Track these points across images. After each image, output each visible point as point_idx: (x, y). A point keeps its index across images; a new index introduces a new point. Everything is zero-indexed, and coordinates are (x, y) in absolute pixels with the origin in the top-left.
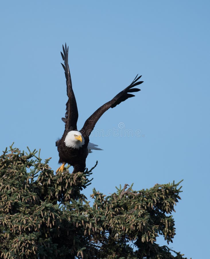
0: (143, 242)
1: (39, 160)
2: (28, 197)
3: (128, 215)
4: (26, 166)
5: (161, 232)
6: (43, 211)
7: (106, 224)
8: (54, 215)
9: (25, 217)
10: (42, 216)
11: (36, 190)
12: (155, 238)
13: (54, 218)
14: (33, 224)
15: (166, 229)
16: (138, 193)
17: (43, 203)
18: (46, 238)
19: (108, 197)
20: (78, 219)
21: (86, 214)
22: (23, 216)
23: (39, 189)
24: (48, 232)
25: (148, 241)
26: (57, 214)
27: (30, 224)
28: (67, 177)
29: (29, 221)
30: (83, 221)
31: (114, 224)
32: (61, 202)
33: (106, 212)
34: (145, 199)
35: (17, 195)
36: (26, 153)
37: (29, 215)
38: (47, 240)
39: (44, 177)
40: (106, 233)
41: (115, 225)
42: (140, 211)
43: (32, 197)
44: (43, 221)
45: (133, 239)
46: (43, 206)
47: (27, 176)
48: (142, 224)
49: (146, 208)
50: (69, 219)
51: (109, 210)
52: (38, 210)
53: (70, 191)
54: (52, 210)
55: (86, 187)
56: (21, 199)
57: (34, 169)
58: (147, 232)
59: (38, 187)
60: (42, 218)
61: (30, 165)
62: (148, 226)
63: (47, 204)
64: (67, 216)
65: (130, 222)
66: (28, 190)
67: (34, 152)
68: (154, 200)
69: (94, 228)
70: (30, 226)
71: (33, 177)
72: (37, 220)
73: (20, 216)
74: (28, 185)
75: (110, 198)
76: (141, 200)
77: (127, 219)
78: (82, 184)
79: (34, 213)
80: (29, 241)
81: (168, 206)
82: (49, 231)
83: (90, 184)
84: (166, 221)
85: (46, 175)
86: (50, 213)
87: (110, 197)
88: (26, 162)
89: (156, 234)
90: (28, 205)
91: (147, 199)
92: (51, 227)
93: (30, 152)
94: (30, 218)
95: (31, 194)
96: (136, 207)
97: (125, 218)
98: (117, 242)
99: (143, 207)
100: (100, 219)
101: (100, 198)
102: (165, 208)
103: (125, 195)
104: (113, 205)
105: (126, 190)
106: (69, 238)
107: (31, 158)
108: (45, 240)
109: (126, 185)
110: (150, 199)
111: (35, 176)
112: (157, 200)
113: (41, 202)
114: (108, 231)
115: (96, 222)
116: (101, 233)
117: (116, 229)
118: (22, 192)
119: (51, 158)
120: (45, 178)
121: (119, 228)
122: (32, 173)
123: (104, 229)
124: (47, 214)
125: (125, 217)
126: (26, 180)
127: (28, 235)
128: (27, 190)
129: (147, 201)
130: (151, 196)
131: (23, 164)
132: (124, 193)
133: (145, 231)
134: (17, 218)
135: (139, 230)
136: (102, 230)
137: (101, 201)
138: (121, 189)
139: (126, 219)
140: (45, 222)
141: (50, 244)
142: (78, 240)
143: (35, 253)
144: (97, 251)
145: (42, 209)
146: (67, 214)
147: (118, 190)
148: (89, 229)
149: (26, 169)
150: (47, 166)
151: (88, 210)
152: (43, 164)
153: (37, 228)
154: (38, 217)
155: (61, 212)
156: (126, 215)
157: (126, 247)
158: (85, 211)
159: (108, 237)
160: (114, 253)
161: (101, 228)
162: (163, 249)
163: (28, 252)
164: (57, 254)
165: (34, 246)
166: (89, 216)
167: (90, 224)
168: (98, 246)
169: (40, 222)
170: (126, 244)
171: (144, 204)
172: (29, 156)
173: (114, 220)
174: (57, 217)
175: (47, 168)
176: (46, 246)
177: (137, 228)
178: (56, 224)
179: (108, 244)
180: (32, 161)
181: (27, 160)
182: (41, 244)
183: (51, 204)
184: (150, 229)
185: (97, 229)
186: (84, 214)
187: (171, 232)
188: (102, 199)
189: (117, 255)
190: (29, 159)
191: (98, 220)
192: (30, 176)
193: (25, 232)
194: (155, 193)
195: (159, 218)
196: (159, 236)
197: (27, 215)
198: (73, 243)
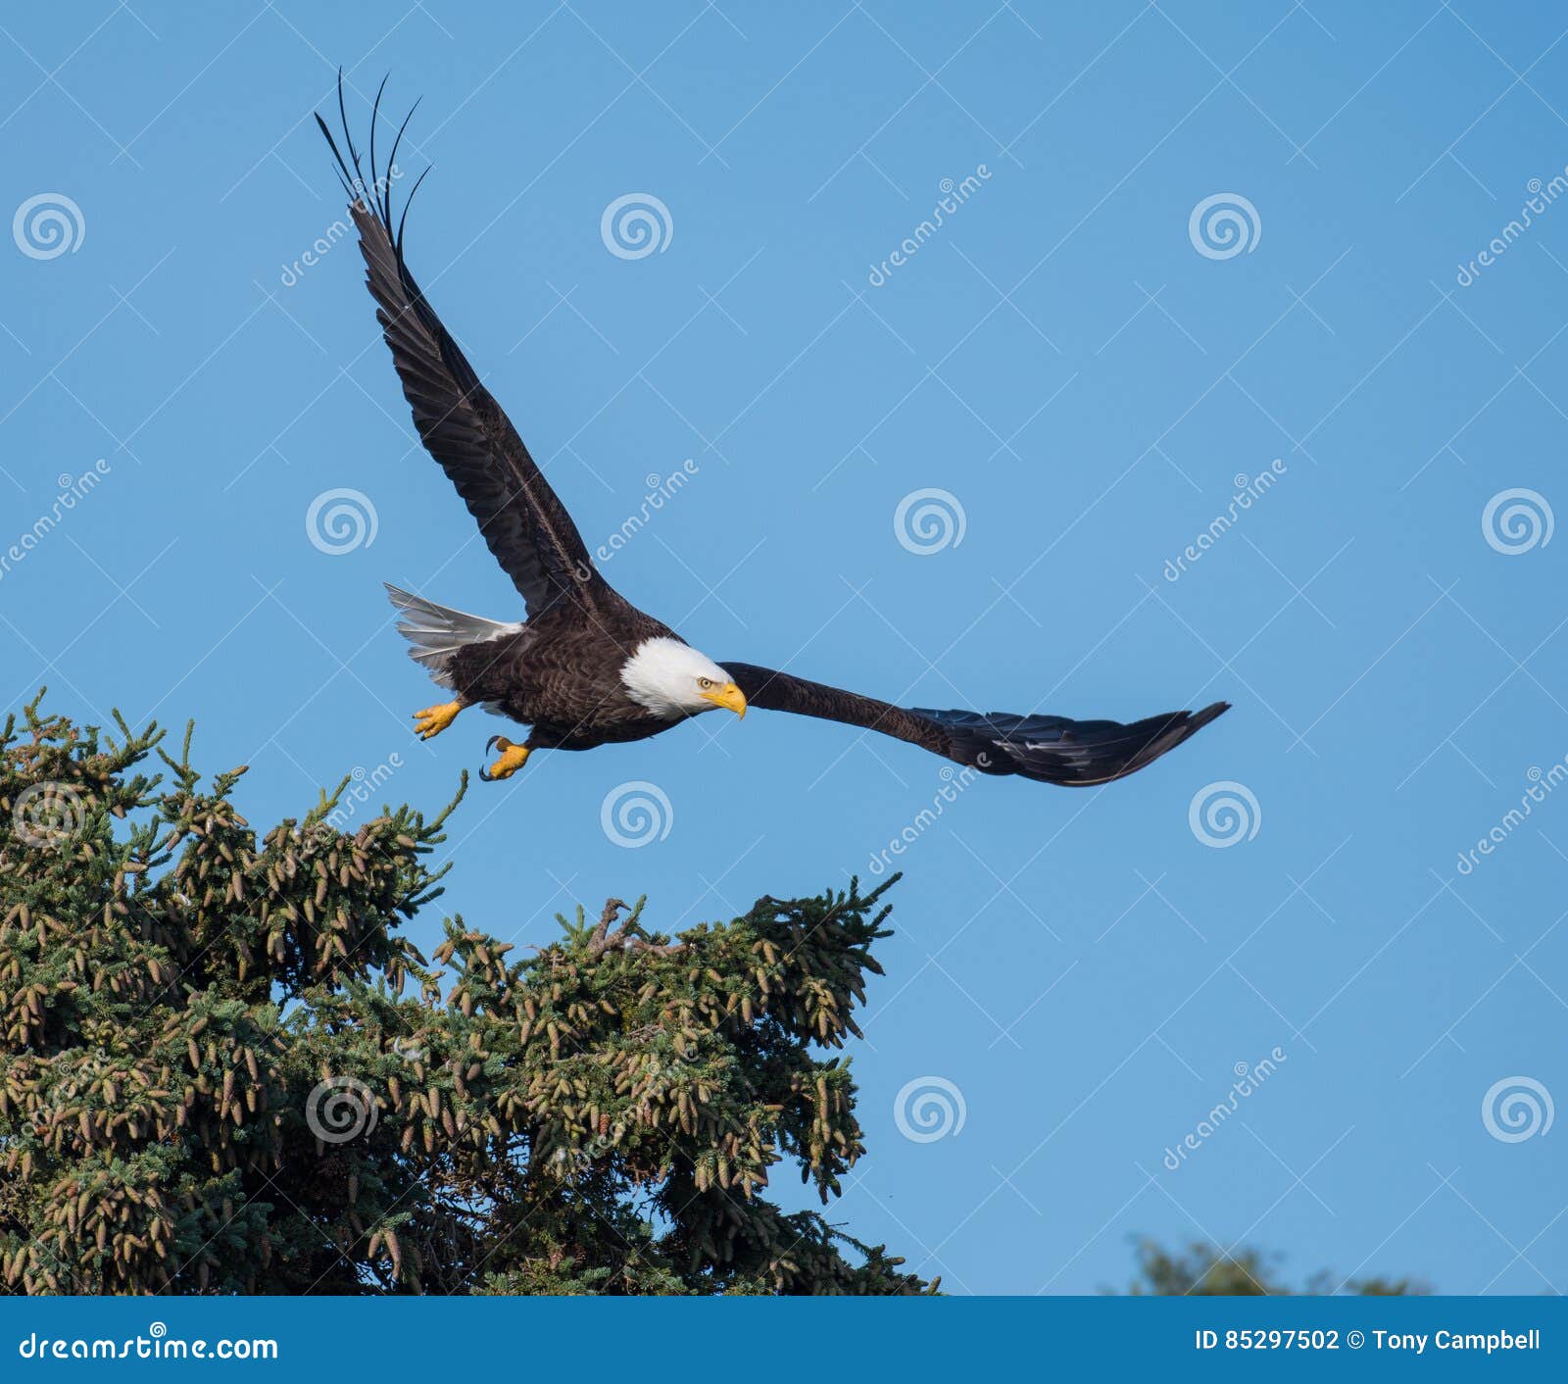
0: (703, 1189)
1: (187, 777)
2: (125, 964)
3: (623, 1054)
4: (110, 810)
5: (791, 1142)
6: (196, 1037)
7: (516, 1099)
8: (256, 1059)
9: (111, 1067)
10: (195, 1064)
11: (158, 931)
12: (760, 1171)
13: (253, 1072)
14: (154, 1103)
15: (820, 1128)
16: (676, 944)
17: (200, 997)
18: (215, 1174)
19: (522, 966)
20: (372, 1070)
21: (410, 1050)
23: (175, 925)
24: (223, 1145)
25: (725, 1185)
26: (267, 1056)
27: (135, 1106)
29: (133, 1089)
30: (393, 1083)
31: (552, 1101)
32: (289, 990)
33: (526, 1025)
34: (711, 973)
35: (70, 956)
36: (108, 739)
37: (130, 1056)
38: (217, 1187)
39: (211, 866)
40: (516, 1145)
41: (556, 1104)
42: (680, 1031)
43: (142, 965)
44: (202, 1089)
45: (653, 1173)
46: (198, 1012)
47: (113, 859)
48: (694, 1095)
49: (714, 1019)
50: (326, 1075)
51: (537, 1017)
52: (177, 1031)
53: (341, 915)
54: (245, 1032)
55: (416, 912)
56: (89, 976)
57: (150, 825)
58: (721, 1140)
59: (173, 917)
60: (194, 1074)
61: (128, 803)
62: (729, 1110)
63: (217, 1001)
64: (314, 1061)
65: (635, 1086)
66: (124, 933)
67: (146, 737)
68: (755, 980)
69: (453, 1116)
70: (137, 1112)
71: (145, 867)
72: (169, 1084)
74: (120, 907)
75: (530, 970)
76: (691, 979)
77: (621, 1075)
78: (397, 895)
79: (156, 1050)
80: (130, 1192)
81: (829, 1007)
82: (231, 1142)
83: (439, 892)
84: (820, 1083)
85: (220, 854)
86: (231, 1051)
87: (533, 964)
88: (106, 789)
89: (766, 1147)
90: (125, 1007)
91: (723, 973)
92: (238, 1120)
93: (129, 737)
94: (135, 1073)
95: (140, 951)
96: (665, 1014)
97: (610, 1067)
98: (568, 1189)
99: (700, 1017)
100: (482, 1068)
101: (486, 962)
102: (812, 1022)
103: (607, 956)
104: (557, 987)
105: (614, 927)
106: (325, 1170)
107: (135, 765)
108: (207, 1184)
109: (614, 906)
110: (738, 978)
111: (153, 858)
112: (770, 980)
113: (186, 995)
114: (521, 1137)
115: (459, 1085)
116: (489, 1149)
117: (557, 1125)
118: (95, 942)
119: (245, 770)
120: (217, 872)
121: (575, 1121)
122: (141, 844)
123: (504, 1124)
124: (217, 1057)
125: (610, 1063)
126: (112, 880)
127: (128, 1162)
128: (117, 932)
129: (723, 984)
130: (738, 961)
131: (92, 799)
132: (602, 944)
133: (712, 1135)
134: (72, 1071)
135: (682, 1130)
136: (498, 1132)
137: (488, 975)
138: (586, 929)
139: (614, 1074)
140: (207, 1091)
141: (236, 1204)
142: (370, 1177)
143: (162, 1254)
144: (468, 1235)
145: (192, 1032)
146: (316, 1050)
147: (568, 934)
148: (425, 1121)
149: (109, 825)
150: (224, 813)
151: (428, 1028)
152: (206, 798)
153: (168, 1127)
154: (173, 1071)
155: (290, 1041)
156: (617, 1055)
157: (614, 1217)
158: (410, 1034)
159: (524, 1166)
160: (558, 1247)
161: (487, 1118)
162: (799, 1231)
163: (127, 1246)
164: (269, 1255)
165: (157, 1218)
166: (427, 1059)
167: (428, 1099)
168: (473, 1215)
169: (184, 1094)
170: (615, 1202)
171: (705, 1000)
172: (124, 755)
173: (554, 1078)
174: (269, 1068)
175: (226, 824)
176: (211, 1213)
177: (671, 1119)
178: (264, 1106)
179: (523, 1199)
180: (141, 784)
181: (111, 776)
182: (191, 1205)
183: (241, 1002)
184: (735, 1122)
185: (467, 1119)
186: (404, 1051)
187: (843, 1141)
188: (495, 963)
189: (571, 1260)
190: (120, 771)
191: (469, 1076)
192: (129, 860)
193: (110, 1144)
194: (763, 945)
195: (783, 1070)
196: (780, 1159)
197: (123, 1057)
198: (347, 1195)
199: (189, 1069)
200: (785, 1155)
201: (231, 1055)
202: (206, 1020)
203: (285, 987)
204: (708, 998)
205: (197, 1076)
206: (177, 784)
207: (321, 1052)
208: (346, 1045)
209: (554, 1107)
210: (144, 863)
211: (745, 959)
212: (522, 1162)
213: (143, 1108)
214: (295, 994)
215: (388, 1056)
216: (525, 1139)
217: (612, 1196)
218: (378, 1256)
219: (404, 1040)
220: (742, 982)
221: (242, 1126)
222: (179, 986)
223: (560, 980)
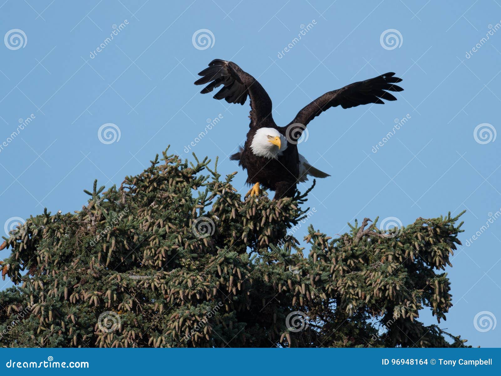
0: (396, 318)
1: (216, 176)
2: (195, 240)
3: (369, 272)
4: (192, 187)
5: (427, 302)
6: (221, 264)
7: (332, 287)
8: (241, 272)
9: (190, 275)
10: (220, 274)
12: (416, 312)
13: (240, 277)
14: (205, 287)
15: (436, 297)
17: (222, 251)
18: (227, 312)
19: (335, 241)
20: (282, 277)
21: (295, 271)
22: (187, 274)
24: (230, 302)
25: (404, 317)
26: (245, 271)
27: (199, 288)
28: (264, 206)
29: (197, 282)
30: (289, 282)
31: (346, 288)
32: (253, 249)
33: (333, 266)
34: (399, 243)
35: (177, 237)
36: (191, 163)
37: (197, 271)
38: (227, 316)
39: (224, 206)
40: (332, 302)
41: (347, 289)
42: (390, 265)
43: (202, 240)
44: (222, 282)
45: (379, 313)
46: (221, 256)
47: (192, 204)
48: (395, 288)
49: (401, 259)
50: (266, 278)
51: (337, 264)
52: (213, 262)
53: (269, 230)
54: (237, 263)
55: (297, 223)
56: (183, 244)
57: (205, 192)
58: (403, 302)
60: (219, 277)
61: (198, 185)
62: (406, 291)
63: (227, 252)
64: (262, 274)
65: (373, 283)
67: (204, 162)
68: (414, 246)
69: (310, 293)
70: (199, 290)
71: (203, 206)
72: (211, 281)
73: (181, 273)
74: (195, 220)
75: (338, 242)
76: (392, 245)
77: (368, 279)
78: (291, 218)
79: (206, 269)
80: (197, 317)
81: (440, 256)
82: (232, 301)
83: (305, 217)
84: (436, 282)
85: (227, 202)
86: (232, 269)
87: (339, 240)
88: (190, 180)
89: (418, 304)
90: (195, 255)
91: (403, 244)
92: (235, 293)
93: (198, 162)
94: (198, 277)
96: (384, 258)
98: (350, 318)
99: (396, 258)
100: (320, 277)
101: (322, 243)
102: (434, 260)
103: (364, 237)
104: (344, 254)
105: (366, 228)
107: (200, 172)
108: (224, 316)
109: (367, 220)
110: (409, 245)
111: (206, 203)
112: (419, 245)
113: (217, 250)
114: (334, 300)
115: (312, 283)
116: (322, 303)
117: (348, 296)
118: (185, 232)
119: (236, 173)
120: (226, 208)
121: (354, 295)
122: (202, 198)
123: (328, 295)
124: (227, 271)
125: (365, 275)
126: (192, 211)
127: (196, 307)
129: (403, 247)
130: (409, 239)
131: (185, 183)
132: (362, 233)
133: (400, 300)
134: (177, 276)
135: (390, 299)
136: (325, 298)
137: (322, 247)
138: (358, 228)
139: (366, 279)
140: (224, 283)
141: (234, 323)
142: (281, 314)
143: (208, 339)
144: (315, 334)
145: (219, 263)
146: (263, 270)
147: (352, 230)
148: (300, 295)
149: (191, 192)
150: (229, 187)
151: (301, 263)
152: (222, 183)
153: (210, 295)
154: (212, 276)
155: (253, 267)
156: (367, 272)
157: (365, 328)
158: (295, 265)
159: (334, 310)
160: (346, 337)
161: (322, 294)
162: (431, 332)
163: (196, 336)
164: (245, 341)
165: (206, 327)
166: (301, 274)
167: (301, 287)
168: (317, 326)
169: (216, 284)
170: (366, 322)
171: (397, 252)
172: (196, 168)
173: (346, 280)
174: (245, 275)
175: (229, 191)
176: (225, 326)
177: (386, 295)
178: (244, 289)
179: (334, 321)
180: (202, 178)
181: (193, 175)
182: (218, 323)
183: (236, 252)
184: (408, 296)
185: (315, 295)
186: (293, 271)
187: (444, 302)
188: (325, 243)
189: (350, 342)
190: (195, 174)
191: (316, 279)
192: (198, 204)
193: (190, 302)
194: (417, 234)
195: (424, 277)
196: (423, 308)
197: (194, 271)
198: (272, 320)
199: (218, 276)
200: (425, 307)
201: (232, 271)
202: (224, 258)
203: (252, 248)
204: (398, 251)
205: (220, 278)
206: (213, 178)
207: (264, 271)
208: (273, 269)
209: (346, 290)
210: (203, 205)
211: (411, 239)
212: (333, 308)
213: (201, 289)
214: (255, 251)
215: (288, 272)
216: (335, 301)
217: (365, 321)
218: (284, 341)
219: (293, 267)
220: (410, 246)
221: (236, 295)
222: (215, 248)
223: (345, 252)
